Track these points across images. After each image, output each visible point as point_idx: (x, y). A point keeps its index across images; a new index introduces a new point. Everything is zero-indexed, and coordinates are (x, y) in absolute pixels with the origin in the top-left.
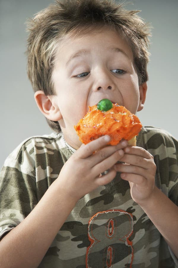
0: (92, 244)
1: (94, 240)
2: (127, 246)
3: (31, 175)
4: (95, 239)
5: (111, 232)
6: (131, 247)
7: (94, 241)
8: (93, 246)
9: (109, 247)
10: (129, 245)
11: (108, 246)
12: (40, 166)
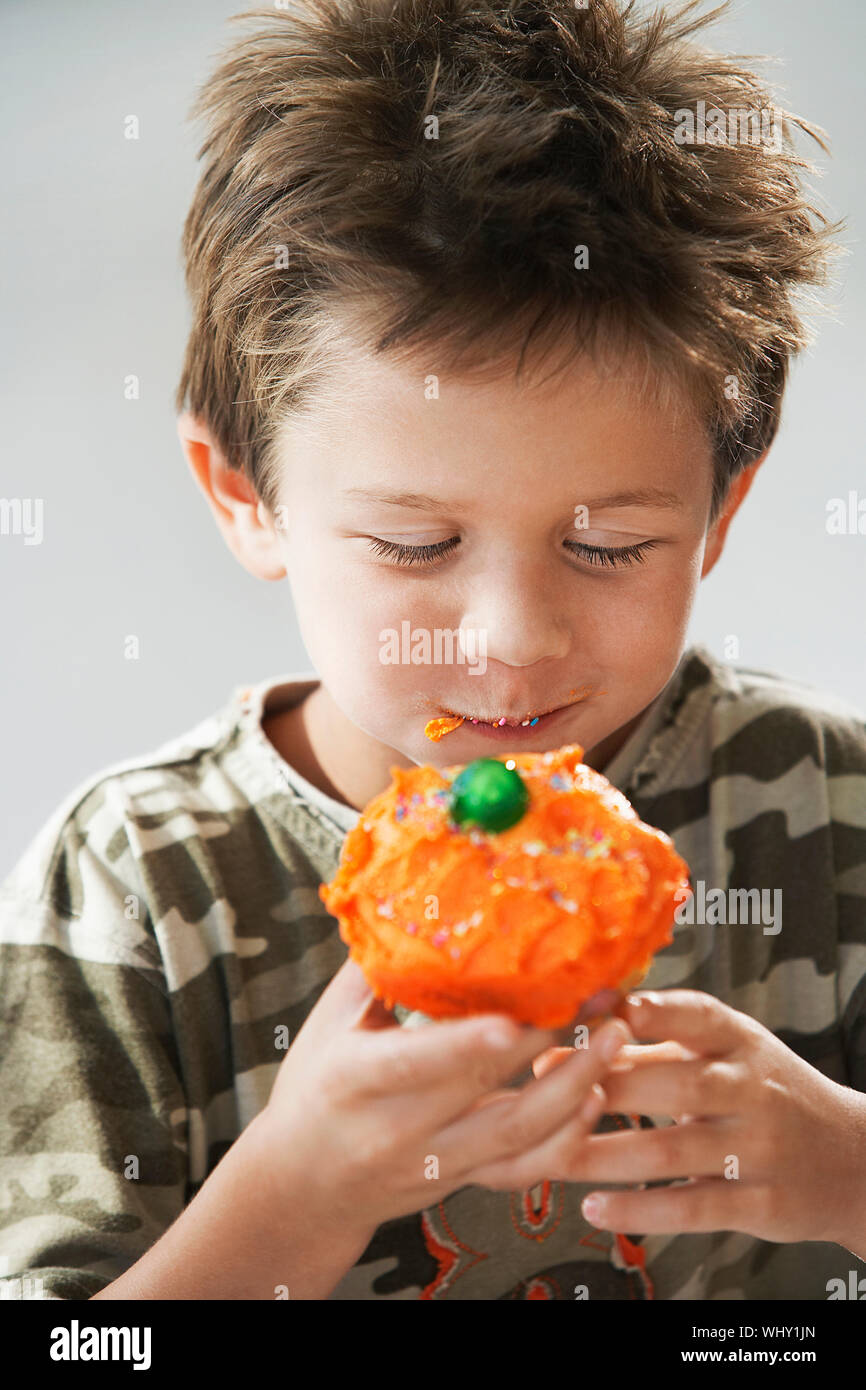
0: (444, 1274)
1: (456, 1250)
2: (622, 1273)
3: (139, 962)
4: (459, 1246)
5: (537, 1205)
6: (643, 1277)
7: (455, 1256)
8: (451, 1282)
9: (535, 1283)
10: (630, 1264)
11: (529, 1279)
12: (174, 913)
